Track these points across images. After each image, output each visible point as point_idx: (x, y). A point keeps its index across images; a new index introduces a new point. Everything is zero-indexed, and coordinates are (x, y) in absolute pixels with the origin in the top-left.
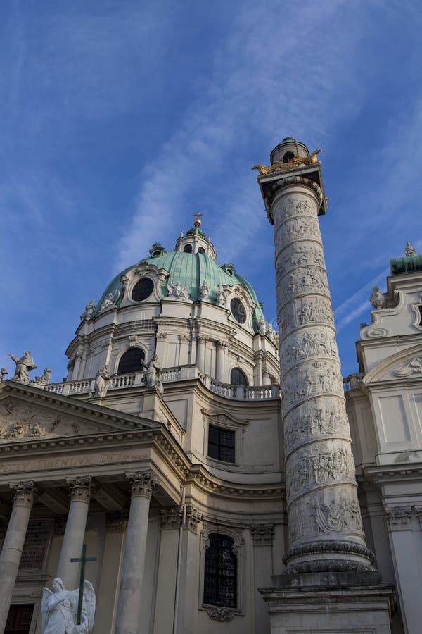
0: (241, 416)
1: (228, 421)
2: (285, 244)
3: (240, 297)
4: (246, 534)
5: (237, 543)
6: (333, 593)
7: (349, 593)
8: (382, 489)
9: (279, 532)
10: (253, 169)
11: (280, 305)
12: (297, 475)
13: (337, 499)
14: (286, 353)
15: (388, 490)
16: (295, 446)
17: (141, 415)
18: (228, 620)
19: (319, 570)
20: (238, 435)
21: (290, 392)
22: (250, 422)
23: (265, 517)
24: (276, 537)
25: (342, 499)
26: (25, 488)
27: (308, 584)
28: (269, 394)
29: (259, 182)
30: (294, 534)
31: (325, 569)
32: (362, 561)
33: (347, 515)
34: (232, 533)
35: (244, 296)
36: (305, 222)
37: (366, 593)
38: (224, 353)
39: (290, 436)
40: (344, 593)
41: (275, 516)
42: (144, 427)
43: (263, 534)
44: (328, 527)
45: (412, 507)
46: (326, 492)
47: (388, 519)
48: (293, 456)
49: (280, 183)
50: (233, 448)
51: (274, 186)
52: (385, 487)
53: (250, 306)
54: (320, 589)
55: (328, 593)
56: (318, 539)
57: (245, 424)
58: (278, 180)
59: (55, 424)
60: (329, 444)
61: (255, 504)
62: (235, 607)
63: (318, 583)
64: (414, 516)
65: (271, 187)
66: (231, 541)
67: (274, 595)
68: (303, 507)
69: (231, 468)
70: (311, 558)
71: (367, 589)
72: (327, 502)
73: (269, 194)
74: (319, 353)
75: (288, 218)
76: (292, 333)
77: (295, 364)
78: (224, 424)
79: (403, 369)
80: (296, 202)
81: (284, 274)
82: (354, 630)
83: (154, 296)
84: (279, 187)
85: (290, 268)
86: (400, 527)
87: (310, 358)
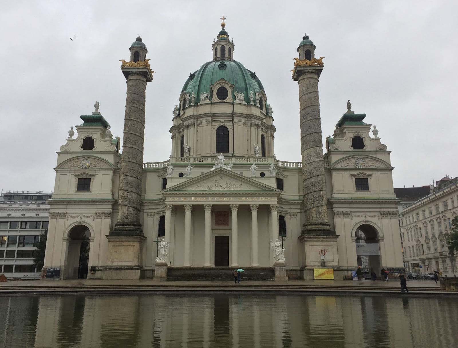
0: (285, 174)
6: (323, 237)
7: (327, 237)
8: (333, 205)
14: (307, 156)
16: (310, 191)
19: (318, 230)
20: (284, 181)
21: (308, 171)
22: (289, 176)
23: (294, 210)
24: (298, 216)
25: (324, 209)
26: (236, 206)
30: (309, 219)
32: (328, 227)
33: (325, 214)
36: (315, 94)
39: (308, 187)
42: (275, 191)
43: (294, 216)
44: (320, 218)
45: (342, 211)
46: (320, 207)
47: (335, 214)
48: (309, 195)
50: (282, 185)
51: (303, 72)
52: (335, 205)
55: (321, 237)
56: (318, 221)
57: (286, 177)
58: (305, 70)
59: (241, 185)
61: (291, 206)
64: (342, 214)
68: (313, 211)
72: (320, 211)
74: (319, 158)
75: (309, 92)
76: (310, 148)
77: (310, 161)
78: (280, 177)
79: (344, 164)
80: (312, 83)
81: (306, 120)
82: (327, 246)
83: (229, 99)
84: (305, 73)
85: (309, 118)
86: (338, 217)
87: (316, 160)
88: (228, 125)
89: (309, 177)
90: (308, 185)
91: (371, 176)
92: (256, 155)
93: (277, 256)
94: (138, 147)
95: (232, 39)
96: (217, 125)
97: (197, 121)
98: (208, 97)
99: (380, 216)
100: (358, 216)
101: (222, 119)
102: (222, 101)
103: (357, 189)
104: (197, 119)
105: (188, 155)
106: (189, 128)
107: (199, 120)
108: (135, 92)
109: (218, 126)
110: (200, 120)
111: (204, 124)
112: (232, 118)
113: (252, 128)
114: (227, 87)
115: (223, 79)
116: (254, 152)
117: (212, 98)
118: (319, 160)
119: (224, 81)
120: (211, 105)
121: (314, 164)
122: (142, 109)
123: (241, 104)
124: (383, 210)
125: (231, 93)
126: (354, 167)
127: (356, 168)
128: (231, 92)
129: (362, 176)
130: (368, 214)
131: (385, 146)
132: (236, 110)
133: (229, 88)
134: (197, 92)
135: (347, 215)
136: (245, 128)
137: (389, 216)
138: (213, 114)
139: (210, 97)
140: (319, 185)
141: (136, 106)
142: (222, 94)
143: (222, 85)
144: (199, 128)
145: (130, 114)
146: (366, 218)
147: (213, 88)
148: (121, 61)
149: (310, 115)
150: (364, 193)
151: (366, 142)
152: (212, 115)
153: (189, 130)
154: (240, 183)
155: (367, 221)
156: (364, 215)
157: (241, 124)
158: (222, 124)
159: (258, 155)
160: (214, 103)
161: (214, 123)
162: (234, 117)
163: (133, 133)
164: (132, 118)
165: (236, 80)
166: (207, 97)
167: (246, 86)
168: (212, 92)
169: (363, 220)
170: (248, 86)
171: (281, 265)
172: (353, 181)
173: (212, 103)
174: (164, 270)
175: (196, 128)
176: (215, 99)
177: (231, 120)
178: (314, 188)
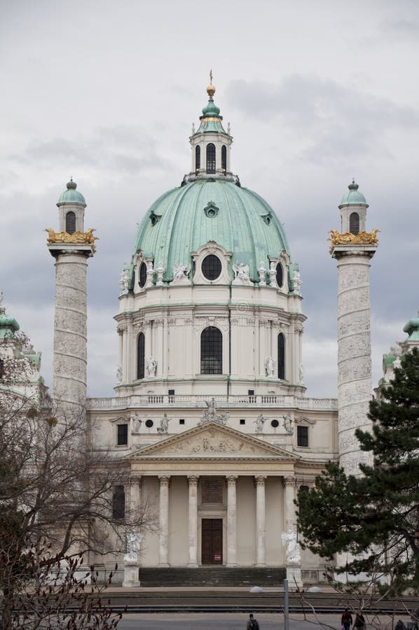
0: (311, 418)
1: (306, 423)
3: (282, 260)
20: (310, 430)
22: (318, 422)
26: (234, 478)
35: (285, 258)
42: (292, 456)
48: (345, 455)
50: (307, 437)
53: (287, 266)
57: (313, 423)
59: (241, 446)
69: (306, 450)
74: (364, 398)
75: (352, 287)
77: (350, 403)
78: (304, 424)
80: (358, 273)
81: (346, 335)
83: (223, 278)
84: (347, 255)
85: (351, 333)
88: (222, 325)
89: (347, 428)
90: (345, 441)
92: (269, 376)
93: (291, 553)
94: (80, 377)
95: (229, 124)
96: (202, 325)
97: (168, 315)
98: (187, 273)
101: (211, 314)
102: (210, 281)
104: (168, 311)
105: (152, 375)
106: (154, 326)
107: (171, 313)
108: (72, 286)
109: (205, 326)
110: (174, 314)
111: (180, 322)
112: (228, 312)
113: (262, 329)
114: (218, 254)
115: (214, 242)
116: (265, 371)
117: (193, 275)
119: (215, 246)
120: (193, 288)
122: (83, 313)
123: (243, 287)
125: (226, 267)
128: (226, 265)
132: (235, 300)
133: (224, 258)
134: (166, 261)
136: (251, 329)
138: (196, 306)
139: (189, 274)
141: (74, 309)
142: (212, 267)
143: (212, 252)
144: (172, 329)
145: (64, 323)
147: (195, 257)
148: (47, 231)
149: (354, 327)
152: (195, 308)
153: (153, 329)
154: (239, 443)
157: (243, 322)
158: (212, 324)
159: (271, 376)
160: (198, 285)
161: (197, 322)
162: (232, 312)
163: (71, 355)
164: (68, 330)
165: (236, 239)
166: (185, 272)
167: (254, 249)
168: (194, 263)
170: (256, 248)
171: (293, 566)
173: (194, 286)
174: (136, 572)
175: (166, 329)
176: (200, 277)
177: (227, 316)
178: (353, 446)
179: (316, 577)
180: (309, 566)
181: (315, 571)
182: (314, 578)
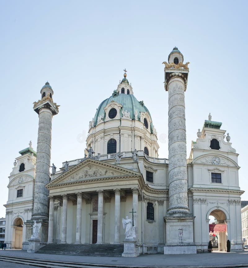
0: (155, 168)
1: (151, 170)
2: (174, 105)
3: (147, 117)
4: (156, 203)
5: (154, 205)
6: (182, 218)
9: (165, 202)
10: (163, 63)
11: (170, 131)
12: (173, 189)
13: (183, 196)
15: (194, 194)
16: (173, 180)
17: (133, 170)
18: (152, 223)
19: (178, 213)
20: (154, 174)
21: (172, 163)
22: (158, 170)
23: (162, 198)
24: (164, 203)
25: (184, 196)
27: (176, 216)
28: (163, 161)
29: (165, 71)
30: (171, 204)
31: (180, 213)
32: (187, 211)
33: (185, 200)
34: (153, 202)
35: (148, 117)
37: (189, 218)
38: (142, 141)
39: (172, 177)
40: (184, 218)
41: (164, 198)
42: (136, 174)
43: (161, 203)
44: (180, 203)
45: (200, 199)
46: (181, 194)
47: (194, 201)
48: (172, 183)
49: (173, 74)
50: (152, 178)
53: (150, 121)
54: (178, 217)
55: (180, 218)
56: (178, 205)
57: (156, 171)
58: (173, 73)
60: (183, 181)
61: (159, 195)
62: (154, 220)
63: (178, 216)
64: (200, 201)
65: (169, 75)
66: (152, 204)
67: (168, 218)
68: (175, 197)
69: (152, 184)
70: (176, 210)
71: (189, 217)
72: (181, 196)
73: (168, 78)
74: (182, 151)
76: (174, 143)
79: (203, 160)
80: (179, 86)
82: (185, 226)
83: (118, 116)
86: (196, 203)
87: (180, 153)
89: (173, 168)
90: (172, 175)
91: (223, 171)
95: (131, 83)
99: (228, 203)
100: (212, 203)
101: (112, 133)
102: (112, 119)
103: (213, 181)
110: (97, 137)
112: (119, 131)
114: (116, 107)
115: (113, 101)
117: (105, 119)
118: (182, 153)
120: (104, 124)
121: (177, 156)
123: (127, 120)
124: (230, 199)
125: (119, 112)
126: (211, 164)
127: (213, 164)
129: (217, 172)
130: (220, 202)
131: (235, 150)
132: (122, 125)
135: (203, 201)
137: (234, 203)
138: (105, 130)
140: (181, 174)
142: (113, 114)
143: (113, 106)
144: (96, 144)
146: (218, 205)
147: (106, 111)
149: (176, 114)
150: (217, 185)
151: (221, 145)
154: (105, 171)
155: (218, 207)
156: (217, 203)
160: (107, 122)
162: (121, 131)
167: (133, 107)
168: (105, 114)
169: (216, 206)
172: (210, 175)
173: (105, 122)
175: (94, 144)
176: (108, 118)
177: (119, 133)
178: (176, 177)
179: (156, 250)
180: (153, 245)
181: (156, 247)
182: (155, 251)
